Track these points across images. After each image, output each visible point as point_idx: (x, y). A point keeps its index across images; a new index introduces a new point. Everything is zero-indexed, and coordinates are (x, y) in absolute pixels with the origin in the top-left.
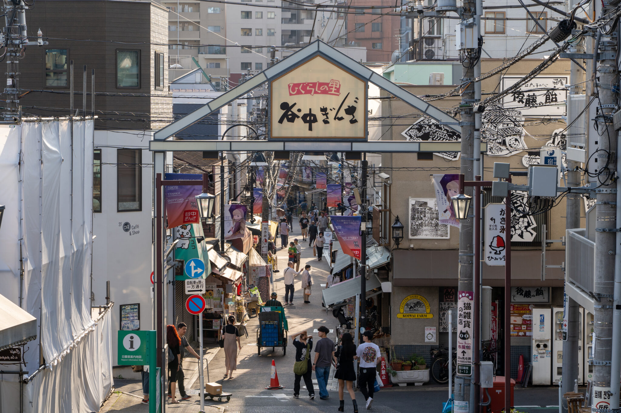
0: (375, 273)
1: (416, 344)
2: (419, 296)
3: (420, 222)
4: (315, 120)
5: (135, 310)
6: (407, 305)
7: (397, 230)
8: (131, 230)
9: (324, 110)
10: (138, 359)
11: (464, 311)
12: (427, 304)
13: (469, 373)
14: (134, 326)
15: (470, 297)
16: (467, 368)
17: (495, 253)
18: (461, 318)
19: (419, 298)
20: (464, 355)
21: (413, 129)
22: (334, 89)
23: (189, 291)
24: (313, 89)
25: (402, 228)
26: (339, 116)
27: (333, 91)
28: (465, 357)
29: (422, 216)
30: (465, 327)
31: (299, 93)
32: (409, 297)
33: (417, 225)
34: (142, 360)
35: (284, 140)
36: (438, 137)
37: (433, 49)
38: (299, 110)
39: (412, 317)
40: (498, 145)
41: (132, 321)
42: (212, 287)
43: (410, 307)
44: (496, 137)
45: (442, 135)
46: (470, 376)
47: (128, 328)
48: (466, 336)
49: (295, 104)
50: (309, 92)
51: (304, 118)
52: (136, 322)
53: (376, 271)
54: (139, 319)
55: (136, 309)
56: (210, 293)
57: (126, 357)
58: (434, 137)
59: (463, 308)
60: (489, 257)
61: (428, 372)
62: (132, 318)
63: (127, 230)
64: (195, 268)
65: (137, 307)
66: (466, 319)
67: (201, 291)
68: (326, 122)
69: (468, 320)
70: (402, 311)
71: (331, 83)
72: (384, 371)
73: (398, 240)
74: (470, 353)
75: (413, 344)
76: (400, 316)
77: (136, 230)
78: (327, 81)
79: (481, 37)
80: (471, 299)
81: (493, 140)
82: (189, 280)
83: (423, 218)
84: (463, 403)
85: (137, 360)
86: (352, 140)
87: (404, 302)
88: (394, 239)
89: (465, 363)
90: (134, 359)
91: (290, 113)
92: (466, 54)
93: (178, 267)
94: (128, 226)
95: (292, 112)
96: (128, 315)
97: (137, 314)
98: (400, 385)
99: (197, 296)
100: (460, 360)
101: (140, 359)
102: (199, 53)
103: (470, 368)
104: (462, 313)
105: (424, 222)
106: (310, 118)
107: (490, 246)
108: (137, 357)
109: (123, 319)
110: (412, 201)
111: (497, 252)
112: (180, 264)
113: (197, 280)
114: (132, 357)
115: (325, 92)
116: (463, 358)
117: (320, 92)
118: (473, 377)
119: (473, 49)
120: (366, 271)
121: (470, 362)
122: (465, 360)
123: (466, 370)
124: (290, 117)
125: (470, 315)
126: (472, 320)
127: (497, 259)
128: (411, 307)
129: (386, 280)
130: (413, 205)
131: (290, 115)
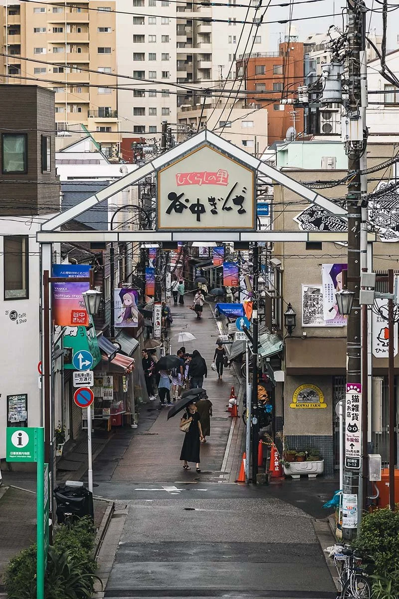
0: (267, 362)
1: (310, 434)
2: (313, 386)
3: (313, 309)
4: (203, 211)
5: (22, 401)
6: (300, 394)
7: (289, 318)
8: (18, 319)
9: (212, 200)
10: (27, 455)
11: (352, 404)
12: (321, 394)
13: (358, 466)
14: (21, 417)
15: (358, 390)
16: (356, 461)
17: (383, 345)
18: (349, 411)
19: (312, 387)
20: (352, 448)
21: (305, 214)
22: (222, 179)
23: (76, 384)
24: (201, 180)
25: (294, 316)
26: (227, 206)
27: (221, 181)
28: (353, 450)
29: (315, 303)
30: (353, 419)
31: (187, 183)
32: (302, 387)
33: (310, 312)
34: (30, 457)
35: (172, 231)
36: (330, 222)
37: (331, 123)
38: (187, 201)
39: (305, 407)
40: (391, 230)
41: (19, 412)
42: (102, 375)
43: (303, 396)
44: (389, 222)
45: (335, 220)
46: (359, 469)
47: (15, 419)
48: (355, 429)
49: (183, 194)
50: (197, 182)
51: (192, 208)
52: (24, 413)
53: (268, 360)
54: (27, 410)
55: (23, 399)
56: (100, 381)
57: (14, 453)
58: (327, 222)
59: (352, 401)
60: (377, 349)
61: (323, 463)
62: (19, 409)
63: (13, 319)
64: (83, 360)
65: (24, 397)
66: (355, 412)
67: (89, 383)
68: (214, 212)
69: (357, 413)
70: (295, 400)
71: (218, 173)
72: (277, 462)
73: (291, 327)
74: (358, 446)
75: (307, 434)
76: (293, 406)
77: (23, 319)
78: (215, 171)
79: (367, 128)
80: (360, 392)
81: (387, 225)
82: (77, 373)
83: (316, 305)
84: (352, 496)
85: (26, 457)
86: (240, 231)
87: (297, 391)
88: (287, 327)
89: (354, 456)
90: (22, 455)
91: (178, 203)
92: (352, 146)
93: (66, 355)
94: (15, 314)
95: (179, 202)
96: (16, 406)
97: (24, 405)
98: (293, 477)
99: (86, 389)
100: (348, 453)
101: (28, 455)
102: (88, 117)
103: (358, 460)
104: (351, 406)
105: (316, 309)
106: (198, 208)
107: (378, 338)
108: (26, 453)
109: (10, 409)
110: (305, 289)
111: (385, 344)
112: (69, 352)
113: (85, 373)
114: (20, 453)
115: (212, 182)
116: (352, 451)
117: (207, 182)
118: (361, 470)
119: (359, 141)
120: (258, 360)
121: (359, 455)
122: (354, 453)
123: (354, 463)
124: (178, 207)
125: (358, 408)
126: (360, 413)
127: (385, 351)
128: (305, 397)
129: (279, 369)
130: (305, 292)
131: (178, 205)
